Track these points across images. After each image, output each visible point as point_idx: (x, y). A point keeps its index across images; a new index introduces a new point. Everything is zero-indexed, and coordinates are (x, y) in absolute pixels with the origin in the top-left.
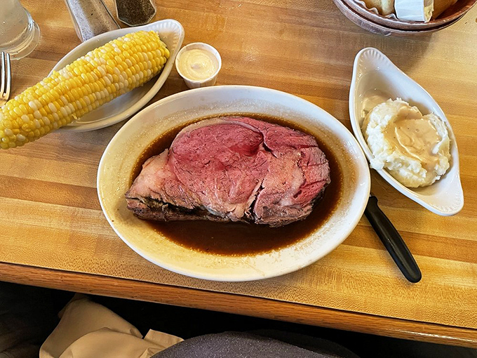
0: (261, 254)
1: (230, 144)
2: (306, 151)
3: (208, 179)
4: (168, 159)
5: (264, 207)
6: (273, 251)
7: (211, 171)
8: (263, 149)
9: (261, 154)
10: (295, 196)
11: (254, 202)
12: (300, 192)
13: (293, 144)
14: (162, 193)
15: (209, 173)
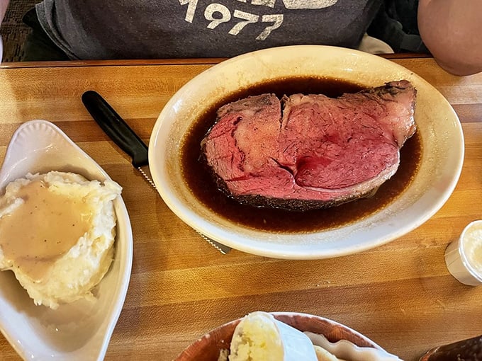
0: (257, 83)
1: (333, 164)
2: (238, 174)
3: (342, 122)
4: (394, 137)
5: (271, 104)
6: (246, 87)
7: (342, 132)
8: (292, 168)
9: (292, 160)
10: (239, 119)
11: (283, 108)
12: (235, 123)
13: (256, 179)
14: (383, 102)
15: (343, 129)
